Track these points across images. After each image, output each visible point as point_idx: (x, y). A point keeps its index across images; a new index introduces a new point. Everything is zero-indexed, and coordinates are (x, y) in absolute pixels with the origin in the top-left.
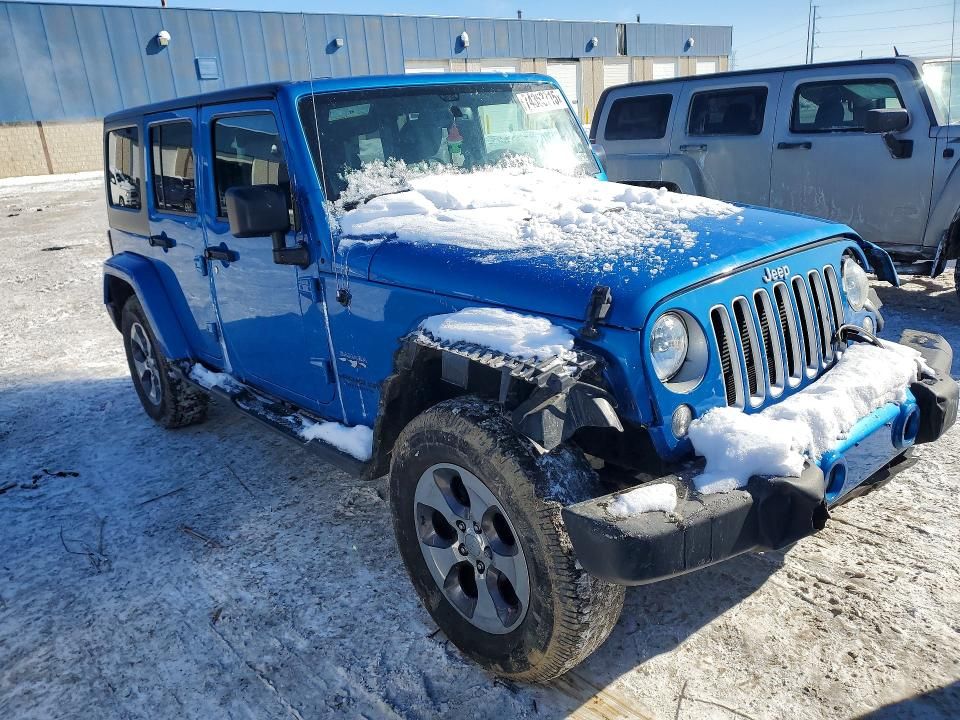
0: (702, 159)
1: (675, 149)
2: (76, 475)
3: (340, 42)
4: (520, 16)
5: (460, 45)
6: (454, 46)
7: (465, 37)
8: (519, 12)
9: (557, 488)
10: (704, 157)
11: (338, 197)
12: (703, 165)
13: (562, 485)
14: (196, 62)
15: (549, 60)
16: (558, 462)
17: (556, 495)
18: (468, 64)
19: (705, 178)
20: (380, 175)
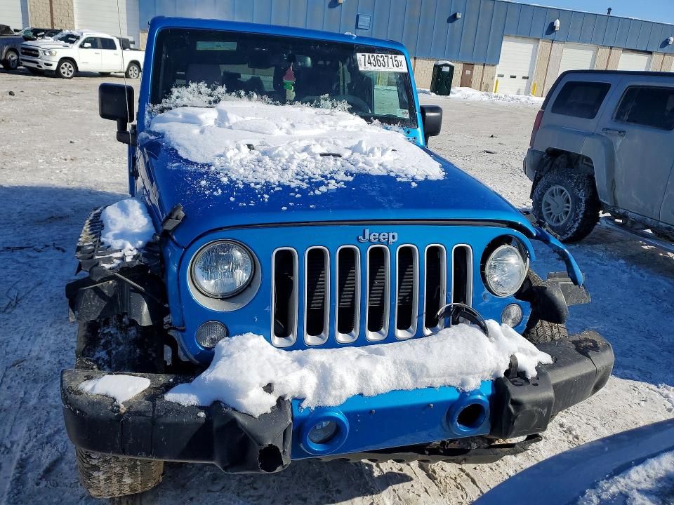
0: (619, 142)
1: (599, 131)
2: (64, 251)
3: (459, 16)
4: (609, 13)
5: (552, 28)
6: (546, 29)
7: (557, 23)
8: (610, 9)
9: (103, 354)
10: (620, 141)
11: (160, 102)
12: (618, 147)
13: (109, 353)
14: (358, 16)
15: (625, 50)
16: (119, 335)
17: (98, 358)
18: (554, 45)
19: (617, 159)
20: (200, 93)
